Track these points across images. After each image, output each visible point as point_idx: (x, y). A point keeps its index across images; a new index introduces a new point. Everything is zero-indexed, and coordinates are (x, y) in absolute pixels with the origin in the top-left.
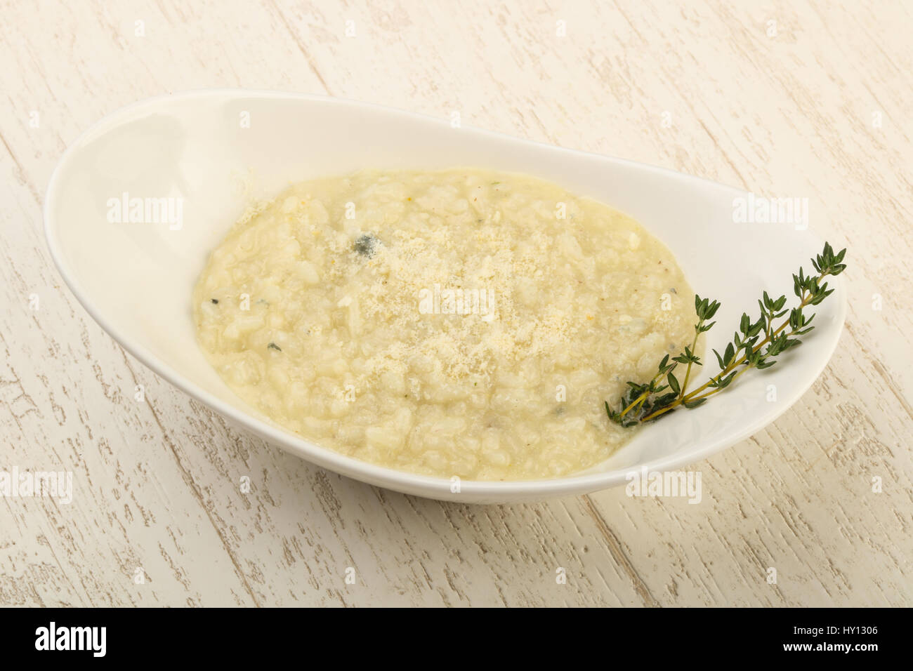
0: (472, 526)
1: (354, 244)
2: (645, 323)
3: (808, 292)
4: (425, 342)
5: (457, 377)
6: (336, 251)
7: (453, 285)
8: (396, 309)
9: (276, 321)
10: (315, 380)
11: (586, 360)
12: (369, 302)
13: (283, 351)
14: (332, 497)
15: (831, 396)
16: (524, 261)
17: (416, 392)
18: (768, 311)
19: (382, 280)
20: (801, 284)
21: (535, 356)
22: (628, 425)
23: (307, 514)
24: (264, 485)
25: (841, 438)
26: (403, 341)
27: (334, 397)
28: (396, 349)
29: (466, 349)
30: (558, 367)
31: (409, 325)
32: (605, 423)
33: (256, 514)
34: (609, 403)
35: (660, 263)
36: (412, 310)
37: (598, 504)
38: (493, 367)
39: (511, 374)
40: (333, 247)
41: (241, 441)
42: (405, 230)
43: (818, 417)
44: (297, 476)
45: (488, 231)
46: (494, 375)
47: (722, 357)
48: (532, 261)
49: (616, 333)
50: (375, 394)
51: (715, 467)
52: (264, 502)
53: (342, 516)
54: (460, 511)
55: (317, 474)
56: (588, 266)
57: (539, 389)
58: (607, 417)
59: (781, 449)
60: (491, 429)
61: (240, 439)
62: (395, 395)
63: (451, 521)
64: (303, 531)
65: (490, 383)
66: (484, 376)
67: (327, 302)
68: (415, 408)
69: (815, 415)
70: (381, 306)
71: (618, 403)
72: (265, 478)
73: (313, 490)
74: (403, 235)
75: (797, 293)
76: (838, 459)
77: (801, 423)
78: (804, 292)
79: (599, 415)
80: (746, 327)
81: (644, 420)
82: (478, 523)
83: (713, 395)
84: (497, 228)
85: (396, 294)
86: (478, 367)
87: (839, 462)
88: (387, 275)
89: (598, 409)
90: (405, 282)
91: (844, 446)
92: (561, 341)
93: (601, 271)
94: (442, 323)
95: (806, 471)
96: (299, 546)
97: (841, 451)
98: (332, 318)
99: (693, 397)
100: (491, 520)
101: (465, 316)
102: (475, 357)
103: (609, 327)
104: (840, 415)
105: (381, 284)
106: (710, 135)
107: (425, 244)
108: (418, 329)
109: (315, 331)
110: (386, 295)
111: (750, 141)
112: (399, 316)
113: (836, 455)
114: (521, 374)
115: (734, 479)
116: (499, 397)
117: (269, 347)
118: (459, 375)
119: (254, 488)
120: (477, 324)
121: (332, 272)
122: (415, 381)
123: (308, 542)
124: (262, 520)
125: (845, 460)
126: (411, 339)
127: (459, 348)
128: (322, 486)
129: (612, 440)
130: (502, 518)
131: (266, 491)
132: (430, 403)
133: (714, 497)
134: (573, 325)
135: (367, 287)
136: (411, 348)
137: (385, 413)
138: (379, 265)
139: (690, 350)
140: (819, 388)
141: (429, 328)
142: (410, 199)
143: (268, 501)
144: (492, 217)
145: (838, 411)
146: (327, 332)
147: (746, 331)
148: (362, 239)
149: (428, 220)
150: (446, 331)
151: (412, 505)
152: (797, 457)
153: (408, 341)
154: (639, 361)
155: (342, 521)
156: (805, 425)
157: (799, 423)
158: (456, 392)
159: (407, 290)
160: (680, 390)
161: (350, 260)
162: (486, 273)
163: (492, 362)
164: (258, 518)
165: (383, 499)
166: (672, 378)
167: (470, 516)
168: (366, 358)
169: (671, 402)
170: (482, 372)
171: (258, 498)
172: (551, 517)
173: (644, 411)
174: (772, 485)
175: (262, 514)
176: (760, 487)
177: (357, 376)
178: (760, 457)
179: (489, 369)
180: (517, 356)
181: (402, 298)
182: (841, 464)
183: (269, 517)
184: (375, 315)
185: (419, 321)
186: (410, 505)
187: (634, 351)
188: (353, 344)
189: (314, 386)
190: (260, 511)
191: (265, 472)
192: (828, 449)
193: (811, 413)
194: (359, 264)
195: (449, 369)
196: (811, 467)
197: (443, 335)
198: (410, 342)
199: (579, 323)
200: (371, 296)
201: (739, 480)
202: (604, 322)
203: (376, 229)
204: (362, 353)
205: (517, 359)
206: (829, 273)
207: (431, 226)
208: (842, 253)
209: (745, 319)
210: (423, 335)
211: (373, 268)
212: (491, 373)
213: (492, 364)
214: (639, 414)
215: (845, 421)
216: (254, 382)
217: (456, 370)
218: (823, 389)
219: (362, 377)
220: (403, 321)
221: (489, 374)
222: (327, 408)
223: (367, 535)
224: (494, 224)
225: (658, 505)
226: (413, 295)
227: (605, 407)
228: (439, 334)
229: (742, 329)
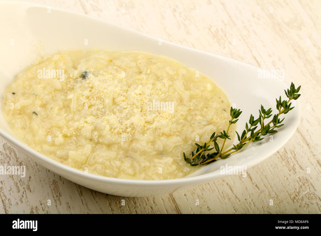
0: (120, 210)
1: (81, 75)
2: (208, 121)
3: (282, 108)
4: (104, 117)
5: (116, 134)
6: (72, 78)
7: (122, 95)
8: (93, 102)
9: (38, 102)
10: (51, 128)
11: (178, 133)
12: (82, 98)
13: (39, 115)
14: (58, 191)
15: (296, 172)
16: (157, 90)
17: (96, 138)
18: (263, 115)
19: (89, 89)
20: (280, 104)
21: (154, 128)
22: (193, 165)
23: (45, 197)
24: (28, 183)
25: (298, 191)
26: (94, 116)
27: (57, 136)
28: (90, 119)
29: (122, 122)
30: (163, 134)
31: (98, 109)
32: (183, 162)
33: (22, 195)
34: (186, 153)
35: (220, 98)
36: (100, 103)
37: (180, 207)
38: (134, 131)
39: (142, 135)
40: (71, 76)
41: (22, 164)
42: (105, 72)
43: (288, 181)
44: (44, 181)
45: (143, 76)
46: (133, 135)
47: (240, 136)
48: (161, 90)
49: (194, 124)
50: (76, 137)
51: (237, 196)
52: (26, 190)
53: (61, 200)
54: (116, 203)
55: (53, 181)
56: (186, 95)
57: (153, 143)
58: (184, 160)
59: (269, 192)
60: (128, 158)
61: (22, 163)
62: (86, 139)
63: (110, 207)
64: (41, 204)
65: (130, 138)
66: (128, 135)
67: (63, 97)
68: (94, 145)
69: (287, 180)
70: (87, 100)
71: (190, 154)
72: (30, 180)
73: (50, 187)
74: (104, 74)
75: (278, 107)
76: (295, 199)
77: (280, 182)
78: (281, 108)
79: (180, 158)
80: (252, 121)
81: (202, 164)
82: (123, 209)
83: (234, 153)
84: (147, 76)
85: (94, 96)
86: (126, 131)
87: (295, 201)
88: (92, 88)
89: (180, 155)
90: (99, 91)
91: (299, 194)
92: (167, 123)
93: (191, 98)
94: (113, 110)
95: (279, 203)
96: (38, 211)
97: (297, 196)
98: (64, 104)
99: (226, 154)
100: (129, 208)
101: (124, 109)
102: (126, 126)
103: (191, 121)
104: (299, 181)
105: (88, 91)
106: (257, 62)
107: (113, 78)
108: (102, 111)
109: (55, 108)
110: (90, 96)
111: (274, 66)
112: (94, 105)
113: (294, 198)
114: (146, 135)
115: (245, 203)
116: (134, 145)
117: (32, 113)
118: (117, 133)
119: (23, 184)
120: (129, 112)
121: (69, 86)
122: (96, 133)
123: (43, 209)
124: (23, 198)
125: (298, 200)
126: (98, 116)
127: (119, 121)
128: (55, 186)
129: (185, 170)
130: (135, 208)
131: (28, 186)
132: (102, 144)
133: (234, 210)
134: (174, 118)
135: (82, 92)
136: (97, 119)
137: (80, 146)
138: (89, 83)
139: (226, 132)
140: (291, 168)
141: (106, 112)
142: (111, 61)
143: (28, 190)
144: (147, 71)
145: (298, 179)
146: (60, 109)
147: (252, 123)
148: (84, 72)
149: (117, 69)
150: (114, 113)
151: (94, 199)
152: (276, 197)
153: (96, 116)
154: (202, 137)
155: (60, 202)
156: (282, 183)
157: (279, 182)
158: (114, 140)
159: (99, 94)
160: (219, 150)
161: (77, 81)
162: (138, 91)
163: (133, 128)
164: (22, 197)
165: (81, 194)
166: (216, 144)
167: (120, 206)
168: (75, 121)
169: (215, 156)
170: (128, 133)
171: (24, 188)
172: (157, 210)
173: (202, 159)
174: (262, 207)
175: (24, 195)
176: (257, 208)
177: (69, 128)
178: (259, 195)
179: (131, 132)
180: (145, 127)
181: (97, 97)
182: (296, 201)
183: (27, 197)
184: (83, 104)
185: (103, 108)
186: (93, 198)
187: (201, 131)
188: (71, 115)
189: (49, 132)
190: (24, 194)
191: (30, 177)
192: (291, 195)
193: (286, 178)
194: (81, 83)
195: (113, 130)
196: (282, 201)
197: (113, 115)
198: (97, 116)
199: (177, 117)
200: (83, 95)
201: (248, 203)
202: (189, 118)
203: (92, 70)
204: (74, 120)
205: (145, 129)
206: (293, 99)
207: (117, 72)
208: (299, 88)
209: (252, 117)
210: (104, 114)
211: (87, 84)
212: (132, 133)
213: (133, 130)
214: (200, 160)
215: (301, 184)
216: (24, 128)
217: (116, 130)
218: (292, 169)
219: (72, 129)
220: (96, 107)
221: (131, 134)
222: (54, 141)
223: (70, 209)
224: (146, 74)
225: (208, 210)
226: (102, 97)
227: (183, 155)
228: (111, 114)
229: (250, 122)
